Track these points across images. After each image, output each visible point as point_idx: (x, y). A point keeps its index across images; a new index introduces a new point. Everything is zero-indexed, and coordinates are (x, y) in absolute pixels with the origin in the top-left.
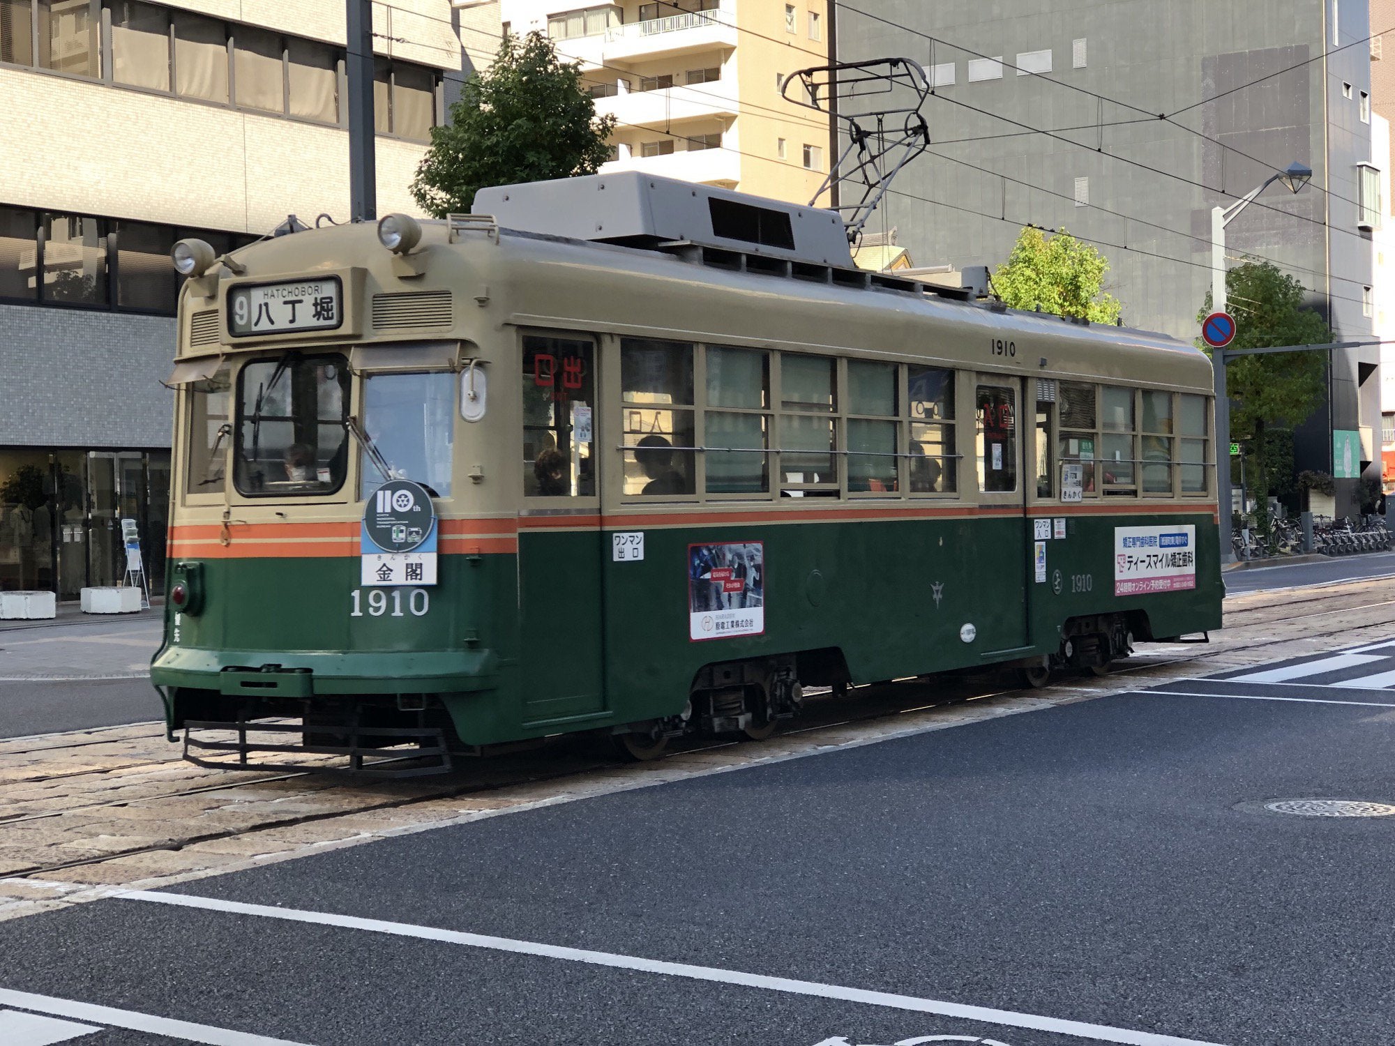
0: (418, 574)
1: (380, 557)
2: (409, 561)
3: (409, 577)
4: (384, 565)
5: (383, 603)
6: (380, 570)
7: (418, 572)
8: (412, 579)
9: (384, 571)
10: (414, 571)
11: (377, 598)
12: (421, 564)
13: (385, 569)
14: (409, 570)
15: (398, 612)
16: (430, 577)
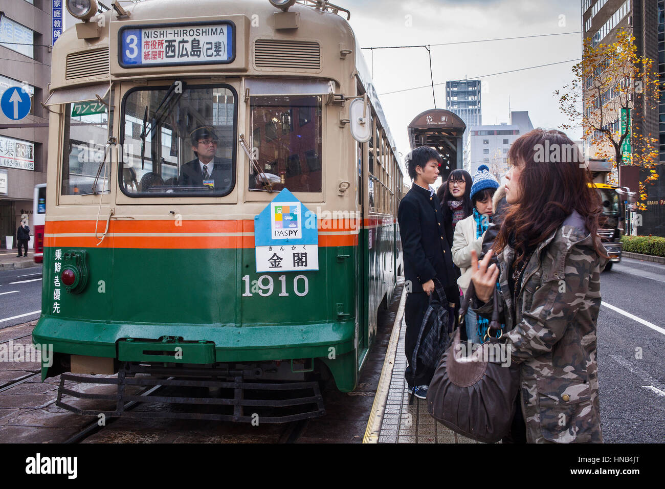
0: (303, 262)
1: (271, 248)
2: (296, 251)
3: (296, 264)
4: (275, 254)
5: (271, 286)
6: (271, 259)
7: (304, 259)
8: (298, 265)
9: (275, 260)
10: (300, 259)
11: (266, 282)
12: (306, 254)
13: (275, 258)
14: (296, 258)
15: (284, 293)
16: (313, 264)
